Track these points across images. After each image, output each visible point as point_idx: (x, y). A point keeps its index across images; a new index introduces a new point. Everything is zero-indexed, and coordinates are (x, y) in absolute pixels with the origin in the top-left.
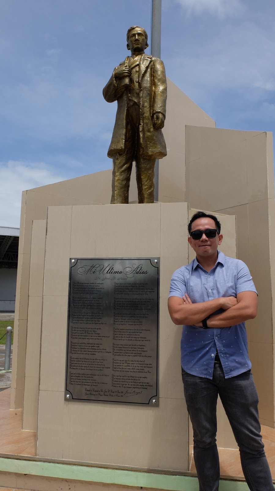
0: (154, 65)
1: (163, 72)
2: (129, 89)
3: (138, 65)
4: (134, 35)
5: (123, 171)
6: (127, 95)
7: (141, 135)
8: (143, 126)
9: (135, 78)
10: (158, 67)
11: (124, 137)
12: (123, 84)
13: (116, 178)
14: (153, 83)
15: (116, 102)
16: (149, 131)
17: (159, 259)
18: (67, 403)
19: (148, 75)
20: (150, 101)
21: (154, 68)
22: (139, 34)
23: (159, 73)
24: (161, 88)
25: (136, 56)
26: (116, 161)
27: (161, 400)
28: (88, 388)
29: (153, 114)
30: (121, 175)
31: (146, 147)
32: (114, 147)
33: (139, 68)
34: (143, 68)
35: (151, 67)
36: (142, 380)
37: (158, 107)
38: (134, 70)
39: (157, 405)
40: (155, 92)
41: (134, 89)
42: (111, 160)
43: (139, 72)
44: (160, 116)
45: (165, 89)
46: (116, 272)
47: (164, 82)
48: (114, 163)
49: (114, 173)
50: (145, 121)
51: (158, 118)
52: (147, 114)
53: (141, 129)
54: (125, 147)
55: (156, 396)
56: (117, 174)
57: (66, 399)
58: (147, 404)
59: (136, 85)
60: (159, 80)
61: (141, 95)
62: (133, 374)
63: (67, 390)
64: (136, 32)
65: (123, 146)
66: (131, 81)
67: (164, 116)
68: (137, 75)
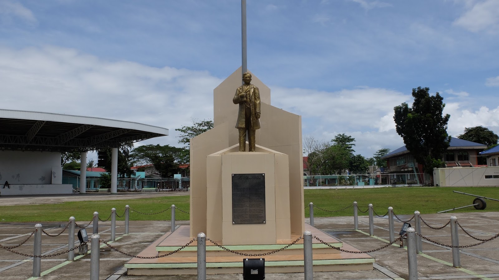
0: (255, 90)
1: (259, 94)
2: (246, 102)
3: (249, 91)
4: (247, 77)
5: (244, 136)
6: (245, 103)
7: (252, 122)
8: (252, 119)
9: (248, 96)
10: (256, 91)
11: (244, 123)
12: (243, 100)
13: (242, 139)
14: (255, 99)
15: (239, 104)
16: (254, 120)
17: (264, 174)
18: (233, 225)
19: (253, 96)
20: (254, 107)
21: (255, 92)
22: (249, 77)
23: (257, 94)
24: (259, 102)
25: (248, 85)
26: (241, 132)
27: (266, 221)
28: (241, 219)
29: (256, 113)
30: (243, 138)
31: (253, 127)
32: (240, 126)
33: (250, 92)
34: (251, 93)
35: (254, 91)
36: (260, 215)
37: (258, 111)
38: (247, 93)
39: (265, 223)
40: (256, 103)
41: (248, 102)
42: (238, 129)
43: (250, 94)
44: (259, 114)
45: (260, 102)
46: (249, 179)
47: (259, 98)
48: (240, 133)
49: (240, 137)
50: (253, 116)
51: (258, 115)
52: (253, 113)
53: (252, 120)
54: (245, 126)
55: (265, 220)
56: (242, 137)
57: (233, 224)
58: (262, 223)
59: (249, 100)
60: (257, 97)
61: (251, 105)
62: (257, 214)
63: (233, 221)
64: (247, 76)
65: (244, 126)
66: (247, 98)
67: (260, 114)
68: (249, 95)
